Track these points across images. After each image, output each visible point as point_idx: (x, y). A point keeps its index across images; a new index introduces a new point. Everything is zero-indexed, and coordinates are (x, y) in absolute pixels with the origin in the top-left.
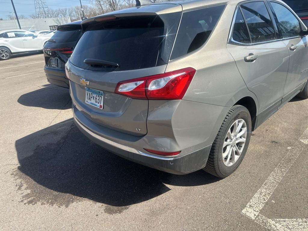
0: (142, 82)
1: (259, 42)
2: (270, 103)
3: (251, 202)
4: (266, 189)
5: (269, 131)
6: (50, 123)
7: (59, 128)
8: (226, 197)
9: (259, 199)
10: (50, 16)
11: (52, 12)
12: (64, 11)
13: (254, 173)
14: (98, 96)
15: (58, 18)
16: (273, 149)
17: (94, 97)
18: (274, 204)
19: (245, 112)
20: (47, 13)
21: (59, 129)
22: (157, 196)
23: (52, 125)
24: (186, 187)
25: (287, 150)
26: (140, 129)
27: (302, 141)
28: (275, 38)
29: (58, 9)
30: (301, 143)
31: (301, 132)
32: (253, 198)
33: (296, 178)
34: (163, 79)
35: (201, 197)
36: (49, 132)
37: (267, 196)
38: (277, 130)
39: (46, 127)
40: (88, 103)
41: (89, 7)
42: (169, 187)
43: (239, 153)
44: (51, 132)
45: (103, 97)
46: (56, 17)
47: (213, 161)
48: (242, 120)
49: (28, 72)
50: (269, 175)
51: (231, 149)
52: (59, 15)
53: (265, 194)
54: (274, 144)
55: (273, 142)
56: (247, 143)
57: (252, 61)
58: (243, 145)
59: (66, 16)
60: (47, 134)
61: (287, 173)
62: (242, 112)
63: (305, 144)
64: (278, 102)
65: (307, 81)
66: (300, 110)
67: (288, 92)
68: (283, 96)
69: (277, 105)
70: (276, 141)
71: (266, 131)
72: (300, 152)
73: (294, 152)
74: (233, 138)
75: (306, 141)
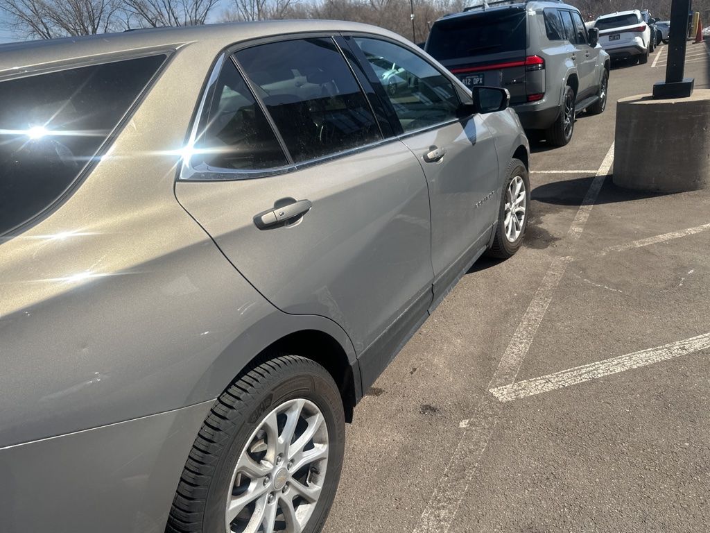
5: (420, 371)
16: (423, 435)
19: (298, 377)
25: (458, 433)
27: (495, 392)
28: (377, 136)
30: (491, 401)
31: (493, 364)
38: (437, 367)
43: (312, 495)
48: (293, 403)
54: (426, 418)
55: (425, 408)
58: (323, 467)
62: (281, 384)
63: (501, 403)
64: (421, 300)
65: (497, 221)
66: (492, 294)
67: (448, 265)
68: (433, 280)
69: (421, 306)
70: (434, 404)
71: (412, 373)
72: (490, 432)
73: (475, 435)
74: (272, 467)
75: (505, 392)
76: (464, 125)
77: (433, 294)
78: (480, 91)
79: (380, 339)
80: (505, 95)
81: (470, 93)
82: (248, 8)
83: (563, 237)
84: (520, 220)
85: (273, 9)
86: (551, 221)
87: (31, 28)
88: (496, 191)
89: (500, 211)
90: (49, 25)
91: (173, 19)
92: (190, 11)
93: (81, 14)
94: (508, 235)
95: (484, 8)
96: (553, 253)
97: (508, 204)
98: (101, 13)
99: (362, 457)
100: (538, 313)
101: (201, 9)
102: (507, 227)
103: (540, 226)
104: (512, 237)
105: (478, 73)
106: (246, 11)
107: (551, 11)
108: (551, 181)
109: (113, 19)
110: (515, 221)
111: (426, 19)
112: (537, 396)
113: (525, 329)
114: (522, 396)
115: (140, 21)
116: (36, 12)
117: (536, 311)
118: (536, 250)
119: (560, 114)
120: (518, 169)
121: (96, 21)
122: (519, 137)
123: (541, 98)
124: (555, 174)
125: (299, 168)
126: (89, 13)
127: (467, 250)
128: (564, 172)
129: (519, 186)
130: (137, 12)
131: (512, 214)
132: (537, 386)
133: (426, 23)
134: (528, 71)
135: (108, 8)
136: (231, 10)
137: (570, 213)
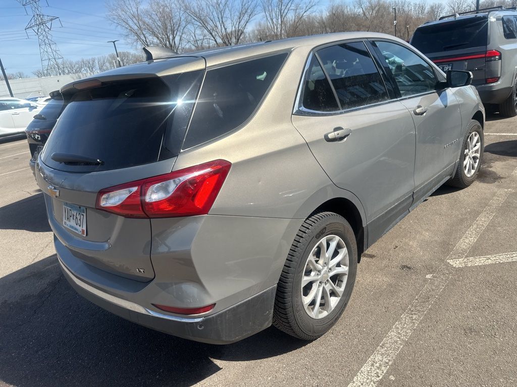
0: (135, 189)
1: (355, 106)
2: (388, 202)
3: (354, 382)
4: (382, 354)
5: (400, 248)
6: (34, 257)
7: (49, 266)
8: (314, 375)
9: (369, 374)
10: (67, 71)
11: (71, 66)
12: (91, 63)
13: (366, 327)
14: (79, 214)
15: (80, 74)
16: (402, 280)
17: (73, 215)
18: (393, 382)
19: (338, 223)
20: (61, 66)
21: (47, 267)
22: (196, 383)
23: (37, 260)
24: (248, 362)
25: (425, 280)
26: (142, 270)
27: (451, 262)
29: (81, 60)
30: (448, 266)
31: (451, 247)
32: (359, 374)
33: (435, 330)
34: (172, 181)
35: (271, 379)
36: (29, 275)
37: (383, 368)
38: (412, 246)
39: (26, 266)
40: (66, 226)
41: (132, 54)
42: (218, 365)
43: (339, 293)
44: (33, 273)
45: (85, 214)
46: (76, 72)
47: (284, 313)
48: (334, 237)
49: (16, 167)
50: (390, 328)
51: (321, 289)
52: (83, 69)
53: (380, 365)
54: (404, 272)
55: (404, 267)
56: (352, 274)
57: (341, 138)
58: (345, 279)
59: (94, 70)
60: (25, 278)
61: (421, 323)
62: (330, 224)
63: (455, 268)
64: (406, 199)
65: (458, 160)
66: (452, 209)
67: (424, 182)
68: (414, 189)
69: (405, 204)
70: (410, 265)
71: (395, 248)
72: (446, 282)
73: (436, 283)
74: (321, 268)
75: (458, 262)
76: (439, 95)
77: (413, 199)
78: (452, 74)
79: (380, 217)
80: (469, 75)
81: (445, 75)
82: (274, 20)
83: (508, 177)
84: (475, 162)
85: (292, 20)
86: (498, 166)
87: (136, 37)
88: (459, 138)
89: (461, 154)
90: (147, 35)
91: (223, 30)
92: (235, 24)
93: (166, 28)
94: (466, 172)
95: (455, 17)
96: (499, 187)
97: (467, 150)
98: (179, 26)
99: (363, 286)
100: (485, 221)
101: (243, 22)
102: (465, 167)
103: (490, 169)
104: (469, 174)
105: (448, 63)
106: (273, 23)
107: (509, 17)
108: (501, 140)
109: (186, 30)
110: (471, 163)
111: (406, 24)
112: (480, 266)
113: (475, 230)
114: (469, 265)
115: (203, 31)
116: (140, 28)
117: (483, 220)
118: (486, 184)
119: (512, 93)
120: (476, 127)
121: (175, 33)
122: (478, 105)
123: (497, 81)
124: (505, 136)
125: (345, 112)
126: (171, 27)
127: (437, 176)
128: (512, 134)
129: (476, 139)
130: (201, 25)
131: (469, 157)
132: (480, 261)
133: (406, 27)
134: (488, 61)
135: (183, 24)
136: (262, 22)
137: (515, 162)
